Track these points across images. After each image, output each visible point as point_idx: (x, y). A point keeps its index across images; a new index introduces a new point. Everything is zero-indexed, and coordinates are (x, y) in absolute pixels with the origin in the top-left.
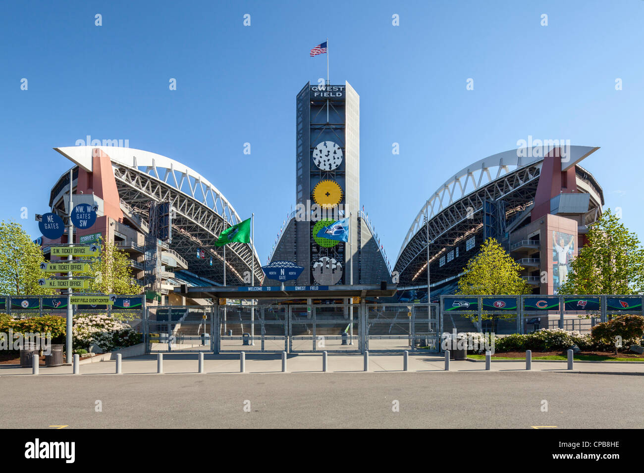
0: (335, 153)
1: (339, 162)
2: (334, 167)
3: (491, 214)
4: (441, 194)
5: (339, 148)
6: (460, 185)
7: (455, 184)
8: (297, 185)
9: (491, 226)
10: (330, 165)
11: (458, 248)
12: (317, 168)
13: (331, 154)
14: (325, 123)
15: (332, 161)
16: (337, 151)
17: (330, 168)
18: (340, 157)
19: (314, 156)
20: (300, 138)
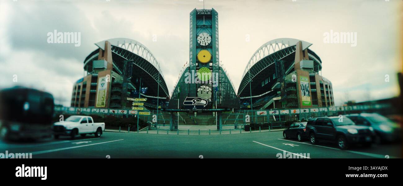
0: (207, 38)
1: (209, 42)
2: (207, 44)
3: (278, 66)
4: (259, 51)
5: (209, 36)
6: (267, 48)
7: (265, 48)
8: (190, 52)
9: (279, 71)
10: (205, 43)
11: (269, 78)
12: (199, 44)
13: (206, 38)
14: (203, 25)
15: (206, 42)
16: (209, 37)
17: (205, 45)
18: (210, 40)
19: (198, 39)
20: (191, 31)
